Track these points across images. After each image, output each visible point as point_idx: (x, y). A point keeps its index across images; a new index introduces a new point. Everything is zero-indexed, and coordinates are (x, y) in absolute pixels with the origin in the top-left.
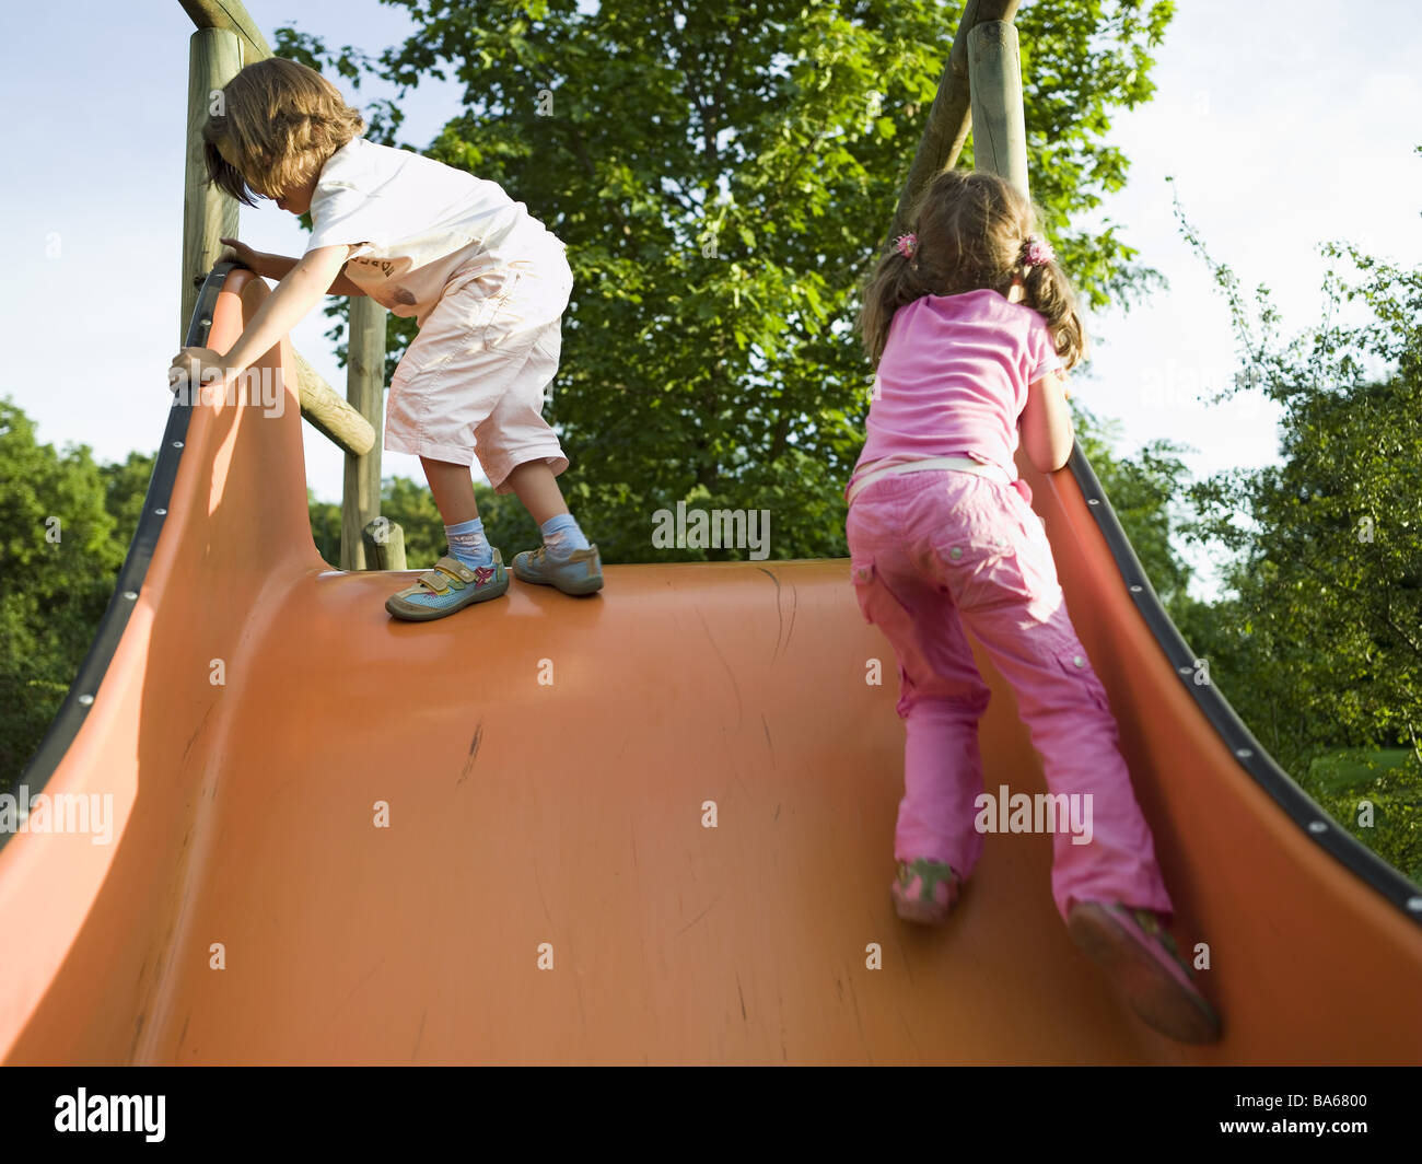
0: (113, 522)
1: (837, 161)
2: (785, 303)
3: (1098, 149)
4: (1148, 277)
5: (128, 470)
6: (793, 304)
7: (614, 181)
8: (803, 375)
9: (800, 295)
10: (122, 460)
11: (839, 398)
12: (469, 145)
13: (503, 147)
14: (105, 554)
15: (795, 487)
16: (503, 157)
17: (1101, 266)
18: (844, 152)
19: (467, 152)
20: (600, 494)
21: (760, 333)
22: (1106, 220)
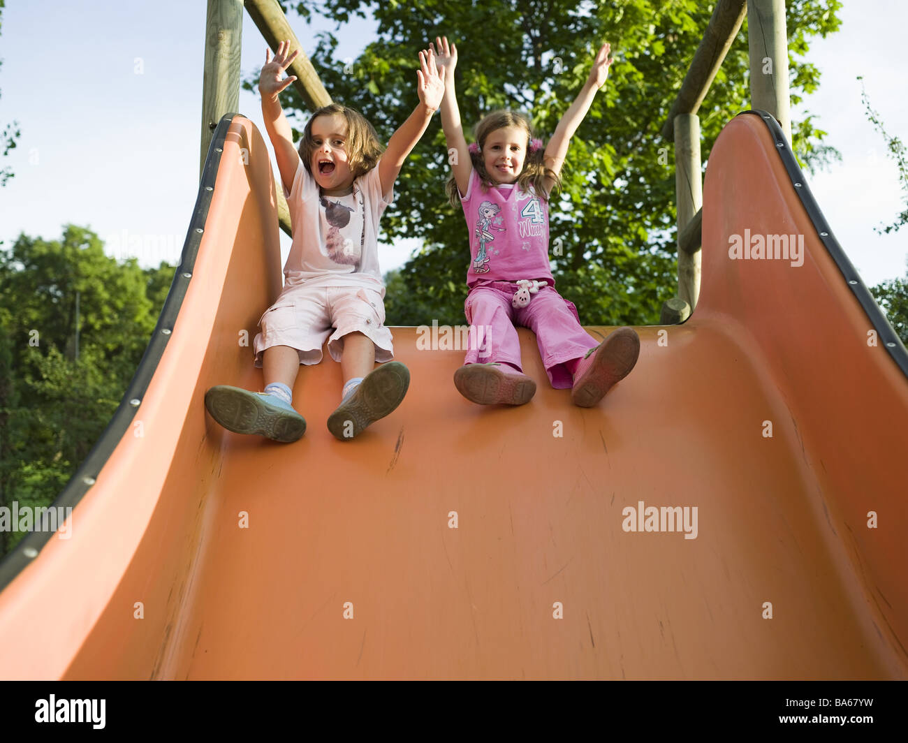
0: (150, 304)
1: (624, 71)
2: (588, 165)
3: (798, 65)
4: (828, 152)
5: (159, 272)
6: (594, 166)
7: (474, 85)
8: (596, 213)
9: (598, 159)
10: (156, 266)
11: (620, 229)
12: (381, 60)
13: (403, 62)
14: (145, 325)
15: (590, 287)
16: (403, 68)
17: (801, 143)
18: (629, 64)
19: (380, 65)
20: (461, 289)
21: (571, 185)
22: (806, 112)
